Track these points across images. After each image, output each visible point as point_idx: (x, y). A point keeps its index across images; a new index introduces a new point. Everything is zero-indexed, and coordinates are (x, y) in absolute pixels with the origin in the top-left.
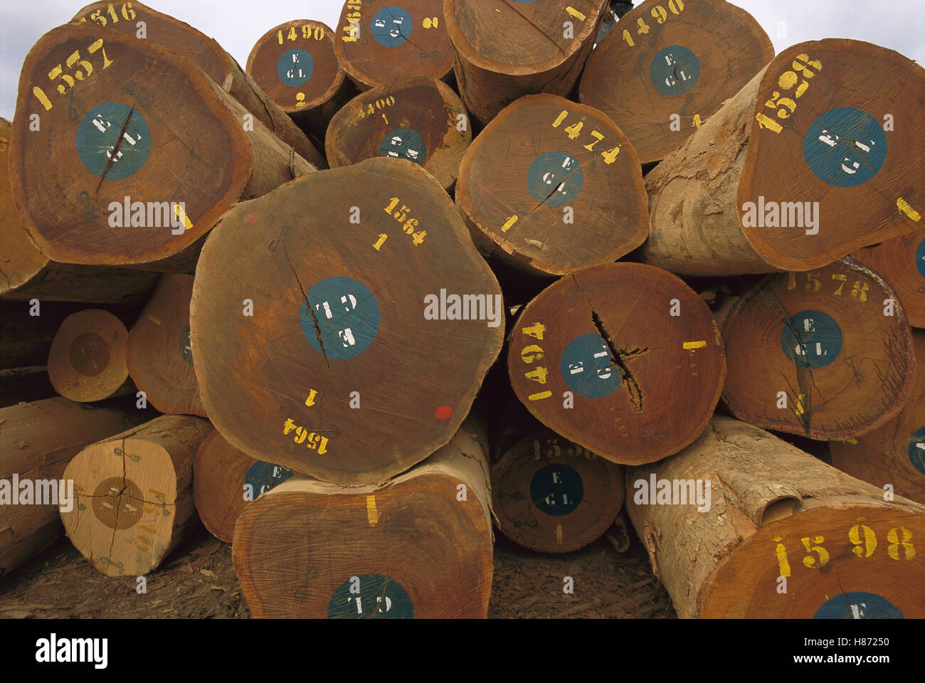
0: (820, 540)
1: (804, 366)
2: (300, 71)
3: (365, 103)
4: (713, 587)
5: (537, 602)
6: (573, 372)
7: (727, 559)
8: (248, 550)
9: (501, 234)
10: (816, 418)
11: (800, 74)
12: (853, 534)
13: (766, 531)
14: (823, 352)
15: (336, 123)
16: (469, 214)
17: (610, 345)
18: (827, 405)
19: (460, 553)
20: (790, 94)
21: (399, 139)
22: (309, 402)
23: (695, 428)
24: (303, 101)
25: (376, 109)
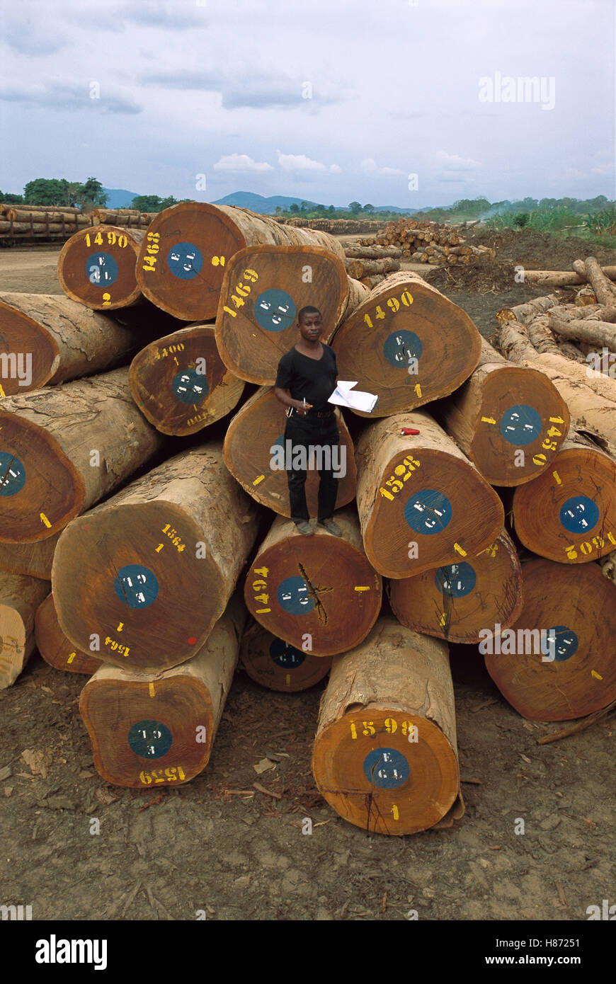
0: (371, 723)
1: (448, 596)
2: (106, 273)
3: (161, 347)
4: (320, 740)
5: (262, 726)
6: (284, 598)
7: (327, 728)
8: (88, 705)
9: (253, 487)
10: (453, 629)
11: (407, 467)
12: (387, 723)
13: (346, 717)
14: (462, 588)
15: (138, 362)
16: (231, 471)
17: (310, 584)
18: (461, 622)
19: (197, 713)
20: (400, 478)
21: (188, 378)
22: (119, 629)
23: (358, 638)
24: (109, 301)
25: (169, 352)
